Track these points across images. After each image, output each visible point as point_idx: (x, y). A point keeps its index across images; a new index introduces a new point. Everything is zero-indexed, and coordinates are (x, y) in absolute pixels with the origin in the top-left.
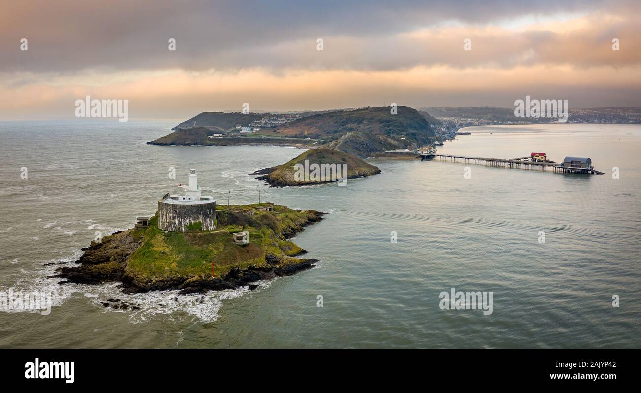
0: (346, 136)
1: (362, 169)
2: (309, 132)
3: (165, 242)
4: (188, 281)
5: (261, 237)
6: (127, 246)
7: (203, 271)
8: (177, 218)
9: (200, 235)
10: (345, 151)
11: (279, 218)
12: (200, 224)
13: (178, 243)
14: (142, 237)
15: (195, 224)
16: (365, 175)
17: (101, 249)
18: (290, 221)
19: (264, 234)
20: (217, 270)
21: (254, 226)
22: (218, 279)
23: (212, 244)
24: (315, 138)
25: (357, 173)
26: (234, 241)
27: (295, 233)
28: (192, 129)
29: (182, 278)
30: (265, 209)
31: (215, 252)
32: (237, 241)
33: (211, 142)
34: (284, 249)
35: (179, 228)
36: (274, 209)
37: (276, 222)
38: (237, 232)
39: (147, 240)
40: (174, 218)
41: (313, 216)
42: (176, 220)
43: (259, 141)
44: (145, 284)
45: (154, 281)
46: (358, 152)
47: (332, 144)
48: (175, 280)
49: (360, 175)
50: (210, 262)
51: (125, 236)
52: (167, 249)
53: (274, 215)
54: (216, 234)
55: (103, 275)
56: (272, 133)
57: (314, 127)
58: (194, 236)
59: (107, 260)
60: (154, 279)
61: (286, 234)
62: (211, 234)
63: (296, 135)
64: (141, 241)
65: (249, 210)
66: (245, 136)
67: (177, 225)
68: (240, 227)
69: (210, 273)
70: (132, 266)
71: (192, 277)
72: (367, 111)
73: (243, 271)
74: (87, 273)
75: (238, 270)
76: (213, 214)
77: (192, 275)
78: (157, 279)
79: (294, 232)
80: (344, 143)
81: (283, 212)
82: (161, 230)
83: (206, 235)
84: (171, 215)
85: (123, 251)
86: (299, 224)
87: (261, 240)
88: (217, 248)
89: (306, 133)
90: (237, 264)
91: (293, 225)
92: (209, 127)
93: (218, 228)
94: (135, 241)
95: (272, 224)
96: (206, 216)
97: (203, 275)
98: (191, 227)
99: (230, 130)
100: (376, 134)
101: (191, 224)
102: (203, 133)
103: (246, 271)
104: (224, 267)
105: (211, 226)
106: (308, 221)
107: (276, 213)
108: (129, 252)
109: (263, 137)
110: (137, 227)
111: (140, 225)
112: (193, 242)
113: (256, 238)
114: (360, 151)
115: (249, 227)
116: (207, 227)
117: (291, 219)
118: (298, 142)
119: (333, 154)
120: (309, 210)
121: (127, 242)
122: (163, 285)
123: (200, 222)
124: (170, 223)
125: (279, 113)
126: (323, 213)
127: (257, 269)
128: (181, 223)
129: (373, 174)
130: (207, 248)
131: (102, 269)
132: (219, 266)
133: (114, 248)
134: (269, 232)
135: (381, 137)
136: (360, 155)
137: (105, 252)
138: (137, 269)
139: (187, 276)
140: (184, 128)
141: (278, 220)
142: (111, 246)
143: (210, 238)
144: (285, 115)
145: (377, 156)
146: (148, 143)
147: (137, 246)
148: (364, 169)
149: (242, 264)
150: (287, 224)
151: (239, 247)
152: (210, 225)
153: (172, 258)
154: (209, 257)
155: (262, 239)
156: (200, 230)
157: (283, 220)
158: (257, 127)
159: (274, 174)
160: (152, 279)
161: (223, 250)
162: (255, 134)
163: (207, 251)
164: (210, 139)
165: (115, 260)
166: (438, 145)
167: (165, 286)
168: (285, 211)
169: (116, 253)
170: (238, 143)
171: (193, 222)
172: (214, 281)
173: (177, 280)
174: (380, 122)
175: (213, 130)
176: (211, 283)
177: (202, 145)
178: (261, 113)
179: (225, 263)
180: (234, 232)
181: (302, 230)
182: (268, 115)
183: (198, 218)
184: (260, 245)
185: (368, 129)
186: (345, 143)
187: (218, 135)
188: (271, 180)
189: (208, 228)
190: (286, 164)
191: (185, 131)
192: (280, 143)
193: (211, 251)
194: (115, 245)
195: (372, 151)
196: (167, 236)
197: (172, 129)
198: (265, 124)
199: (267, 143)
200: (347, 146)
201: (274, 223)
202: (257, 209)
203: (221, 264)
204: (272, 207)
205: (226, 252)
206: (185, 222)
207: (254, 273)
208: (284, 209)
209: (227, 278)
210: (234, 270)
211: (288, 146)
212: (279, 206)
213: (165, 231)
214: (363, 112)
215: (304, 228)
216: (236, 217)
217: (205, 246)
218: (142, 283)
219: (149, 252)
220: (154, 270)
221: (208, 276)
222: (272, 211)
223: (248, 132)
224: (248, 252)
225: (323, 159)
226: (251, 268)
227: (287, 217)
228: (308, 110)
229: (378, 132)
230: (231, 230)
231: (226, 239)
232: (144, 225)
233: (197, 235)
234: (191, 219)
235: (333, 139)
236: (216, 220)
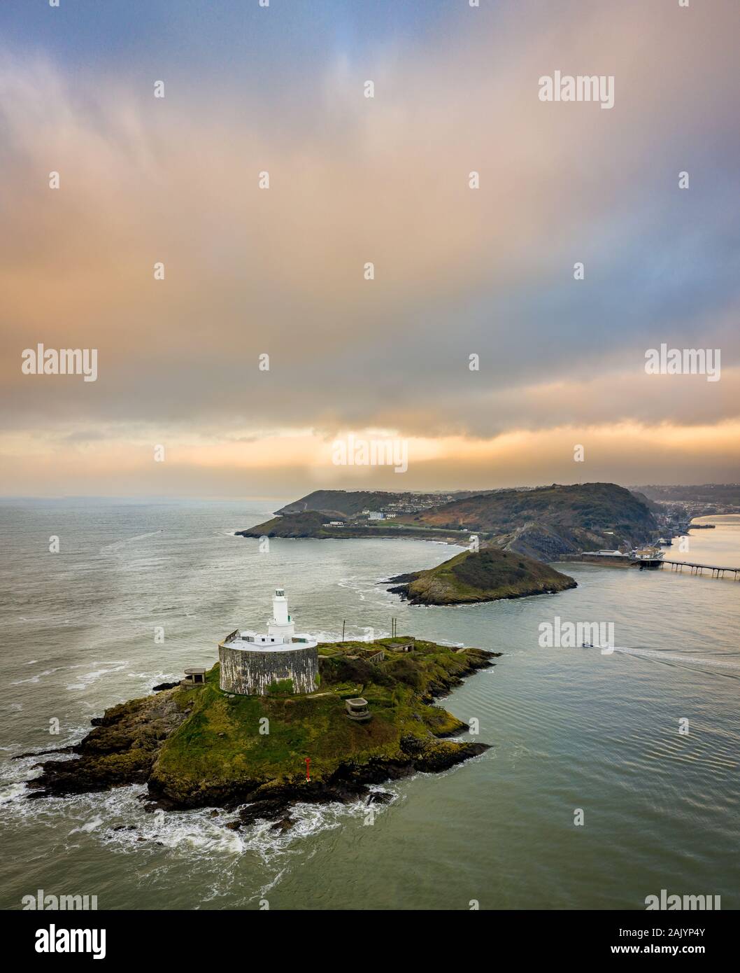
0: (523, 529)
1: (549, 581)
2: (466, 521)
3: (229, 714)
4: (263, 787)
5: (394, 705)
6: (164, 720)
7: (290, 770)
8: (251, 672)
9: (289, 702)
10: (521, 551)
11: (422, 664)
12: (291, 683)
13: (251, 716)
14: (192, 703)
15: (282, 683)
16: (554, 591)
17: (120, 725)
18: (441, 669)
19: (398, 698)
20: (314, 766)
21: (382, 685)
22: (317, 782)
23: (309, 719)
24: (475, 531)
25: (541, 586)
26: (348, 714)
27: (449, 689)
28: (299, 515)
29: (253, 781)
30: (401, 648)
31: (314, 732)
32: (353, 713)
33: (327, 533)
34: (432, 722)
35: (255, 690)
36: (415, 649)
37: (419, 672)
38: (354, 696)
39: (197, 711)
40: (244, 673)
41: (478, 660)
42: (249, 676)
43: (393, 533)
44: (185, 795)
45: (203, 788)
46: (539, 553)
47: (501, 540)
48: (240, 786)
49: (544, 591)
50: (304, 753)
51: (164, 701)
52: (232, 727)
53: (414, 659)
54: (319, 701)
55: (115, 775)
56: (412, 521)
57: (474, 514)
58: (280, 704)
59: (127, 745)
60: (203, 784)
61: (434, 690)
62: (309, 700)
63: (447, 525)
64: (189, 710)
65: (377, 652)
66: (376, 525)
67: (250, 683)
68: (359, 686)
69: (303, 773)
70: (166, 761)
71: (271, 780)
72: (552, 491)
73: (361, 767)
74: (85, 775)
75: (352, 765)
76: (313, 667)
77: (271, 776)
78: (208, 784)
79: (445, 687)
80: (519, 539)
81: (429, 653)
82: (225, 692)
83: (298, 704)
84: (239, 668)
85: (158, 728)
86: (454, 673)
87: (394, 712)
88: (319, 726)
89: (461, 523)
90: (350, 756)
91: (445, 675)
92: (325, 511)
93: (321, 689)
94: (179, 709)
95: (413, 676)
96: (300, 669)
97: (290, 777)
98: (274, 689)
99: (354, 516)
100: (569, 527)
101: (274, 683)
102: (316, 519)
103: (366, 766)
104: (327, 762)
105: (309, 685)
106: (468, 668)
107: (419, 655)
108: (167, 731)
109: (400, 527)
110: (186, 686)
111: (190, 681)
112: (277, 715)
113: (386, 706)
114: (543, 551)
115: (374, 686)
116: (302, 688)
117: (443, 666)
118: (451, 535)
119: (505, 556)
120: (471, 649)
121: (165, 711)
122: (218, 795)
123: (289, 680)
124: (239, 680)
125: (423, 494)
126: (493, 654)
127: (384, 763)
128: (257, 682)
129: (565, 588)
130: (300, 726)
131: (115, 764)
132: (319, 760)
133: (143, 723)
134: (407, 693)
135: (577, 532)
136: (542, 557)
137: (126, 730)
138: (174, 767)
139: (263, 777)
140: (289, 513)
141: (421, 668)
142: (137, 719)
143: (305, 707)
144: (431, 495)
145: (569, 559)
146: (238, 534)
147: (182, 719)
148: (552, 581)
149: (359, 755)
150: (436, 674)
151: (355, 724)
152: (307, 683)
153: (238, 746)
154: (303, 742)
155: (396, 709)
156: (291, 693)
157: (429, 668)
158: (392, 512)
159: (416, 585)
160: (200, 784)
161: (328, 729)
162: (389, 524)
163: (300, 731)
164: (325, 529)
165: (141, 745)
166: (663, 544)
167: (223, 797)
168: (433, 652)
169: (145, 733)
170: (366, 535)
171: (277, 680)
172: (309, 787)
173: (244, 786)
174: (575, 507)
175: (331, 515)
176: (304, 791)
177: (314, 537)
178: (397, 492)
179: (330, 755)
180: (348, 697)
181: (460, 683)
182: (407, 496)
183: (287, 674)
184: (391, 721)
185: (555, 518)
186: (522, 538)
187: (336, 523)
188: (411, 593)
189: (304, 690)
190: (435, 569)
191: (290, 516)
192: (423, 536)
193: (308, 732)
194: (144, 717)
195: (561, 551)
196: (233, 703)
197: (275, 513)
198: (404, 508)
199: (406, 535)
200: (524, 544)
201: (416, 674)
202: (388, 648)
203: (323, 757)
204: (413, 645)
205: (334, 733)
206: (265, 680)
207: (380, 769)
208: (433, 649)
209: (332, 781)
210: (345, 766)
211: (435, 540)
212: (424, 642)
213: (230, 694)
214: (548, 492)
215: (462, 679)
216: (353, 669)
217: (296, 722)
218: (180, 792)
219: (199, 734)
220: (204, 768)
221: (301, 777)
222: (413, 652)
223: (379, 519)
224: (370, 732)
225: (490, 564)
226: (375, 762)
227: (436, 663)
228: (463, 490)
229: (570, 523)
230: (342, 693)
231: (334, 709)
232: (196, 681)
233: (283, 702)
234: (275, 675)
235: (502, 532)
236: (319, 676)
